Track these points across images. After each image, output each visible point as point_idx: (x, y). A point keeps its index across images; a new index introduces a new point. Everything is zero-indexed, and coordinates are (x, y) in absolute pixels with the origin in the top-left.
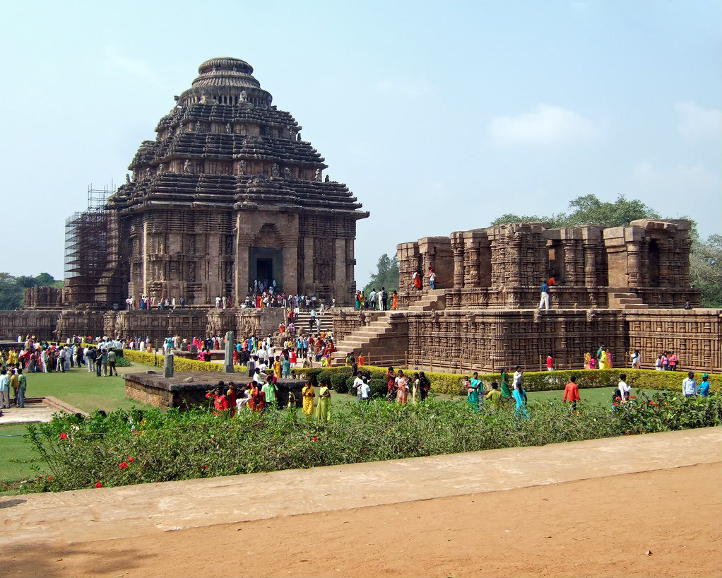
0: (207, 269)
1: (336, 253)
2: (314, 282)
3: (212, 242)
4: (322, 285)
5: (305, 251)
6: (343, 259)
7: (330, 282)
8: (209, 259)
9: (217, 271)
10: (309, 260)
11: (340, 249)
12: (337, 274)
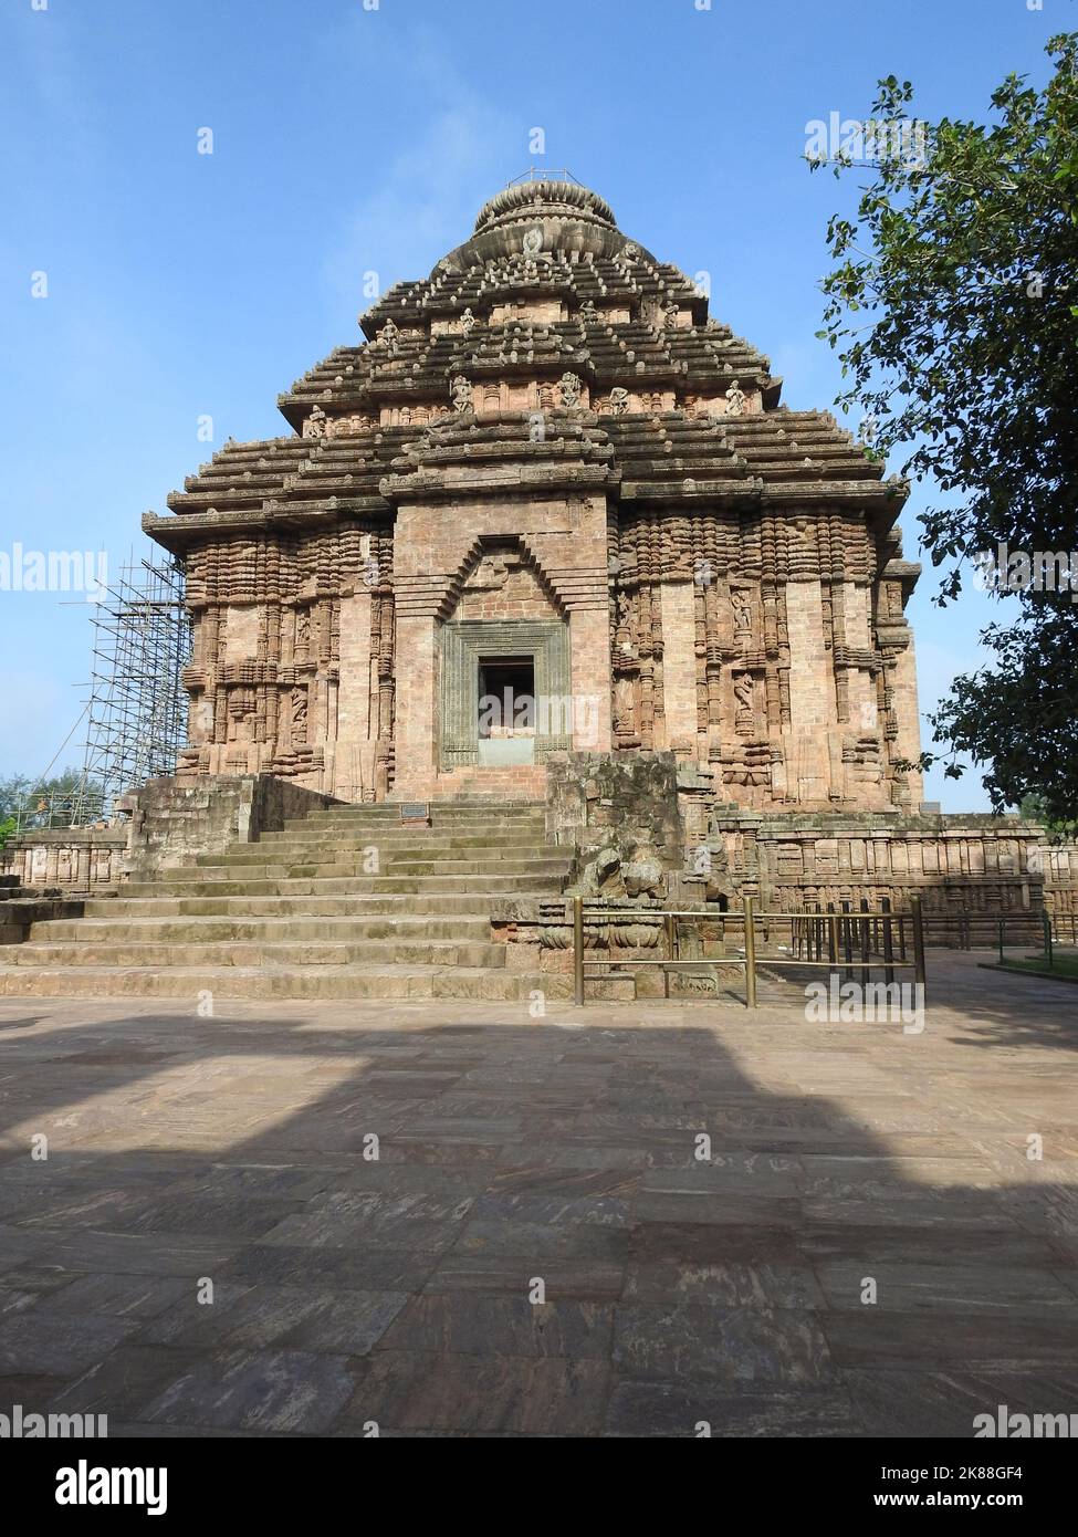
0: (332, 704)
1: (790, 628)
2: (701, 730)
3: (346, 622)
4: (742, 741)
5: (666, 628)
6: (816, 648)
7: (774, 728)
8: (336, 672)
9: (363, 707)
10: (681, 657)
11: (804, 617)
12: (797, 700)
